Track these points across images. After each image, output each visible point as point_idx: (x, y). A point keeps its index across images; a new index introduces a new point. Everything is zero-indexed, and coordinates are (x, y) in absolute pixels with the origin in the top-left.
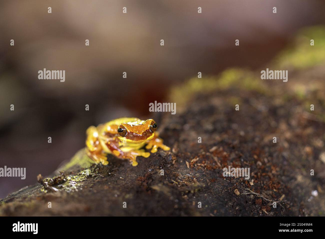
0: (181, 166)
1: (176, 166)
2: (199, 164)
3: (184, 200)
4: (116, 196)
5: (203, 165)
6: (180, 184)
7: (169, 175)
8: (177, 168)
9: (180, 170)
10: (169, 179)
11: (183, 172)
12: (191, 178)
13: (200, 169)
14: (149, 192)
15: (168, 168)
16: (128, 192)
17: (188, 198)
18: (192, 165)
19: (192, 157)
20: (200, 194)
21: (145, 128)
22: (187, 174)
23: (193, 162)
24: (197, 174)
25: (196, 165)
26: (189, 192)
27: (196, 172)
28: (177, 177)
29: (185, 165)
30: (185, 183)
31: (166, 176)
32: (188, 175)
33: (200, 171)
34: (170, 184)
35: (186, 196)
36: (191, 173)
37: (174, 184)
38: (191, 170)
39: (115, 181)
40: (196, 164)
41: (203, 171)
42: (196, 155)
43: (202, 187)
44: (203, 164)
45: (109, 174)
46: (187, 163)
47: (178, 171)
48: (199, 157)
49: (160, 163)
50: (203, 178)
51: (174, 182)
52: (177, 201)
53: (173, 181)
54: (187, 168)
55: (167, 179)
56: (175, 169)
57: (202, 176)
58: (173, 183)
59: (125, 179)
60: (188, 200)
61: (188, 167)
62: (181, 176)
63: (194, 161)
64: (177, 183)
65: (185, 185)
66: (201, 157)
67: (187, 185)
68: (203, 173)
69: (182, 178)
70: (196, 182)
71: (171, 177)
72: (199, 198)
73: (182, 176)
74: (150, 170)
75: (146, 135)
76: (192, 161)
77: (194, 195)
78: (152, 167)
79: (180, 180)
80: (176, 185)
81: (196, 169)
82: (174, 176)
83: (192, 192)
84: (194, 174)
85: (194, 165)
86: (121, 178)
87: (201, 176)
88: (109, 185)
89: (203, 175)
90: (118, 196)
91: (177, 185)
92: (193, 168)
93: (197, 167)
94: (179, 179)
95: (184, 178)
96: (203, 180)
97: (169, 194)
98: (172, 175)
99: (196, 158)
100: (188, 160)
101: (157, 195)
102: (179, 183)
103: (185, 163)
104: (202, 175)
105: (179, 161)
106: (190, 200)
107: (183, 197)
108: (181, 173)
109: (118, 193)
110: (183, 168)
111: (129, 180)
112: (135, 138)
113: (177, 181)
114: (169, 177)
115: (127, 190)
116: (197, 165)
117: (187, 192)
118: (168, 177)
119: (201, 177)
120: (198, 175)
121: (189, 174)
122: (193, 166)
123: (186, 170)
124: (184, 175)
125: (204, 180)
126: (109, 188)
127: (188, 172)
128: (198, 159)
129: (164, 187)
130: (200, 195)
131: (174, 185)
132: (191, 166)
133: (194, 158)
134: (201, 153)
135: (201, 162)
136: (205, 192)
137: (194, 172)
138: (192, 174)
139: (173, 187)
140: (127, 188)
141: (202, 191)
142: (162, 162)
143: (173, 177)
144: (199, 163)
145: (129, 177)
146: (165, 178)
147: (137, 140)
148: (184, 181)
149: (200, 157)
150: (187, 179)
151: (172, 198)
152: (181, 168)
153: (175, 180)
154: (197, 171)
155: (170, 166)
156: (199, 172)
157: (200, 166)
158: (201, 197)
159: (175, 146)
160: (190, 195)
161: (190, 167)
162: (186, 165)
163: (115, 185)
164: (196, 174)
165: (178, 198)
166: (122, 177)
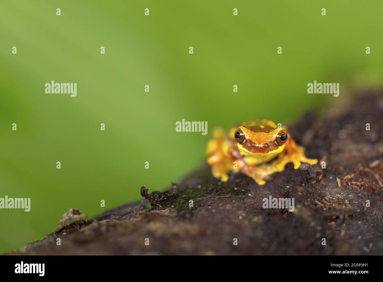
0: (330, 184)
1: (323, 183)
2: (354, 183)
3: (330, 228)
4: (241, 217)
5: (359, 184)
6: (327, 206)
7: (313, 194)
8: (324, 186)
9: (329, 189)
10: (313, 200)
11: (332, 191)
12: (342, 200)
13: (355, 189)
14: (285, 215)
15: (312, 185)
16: (257, 215)
17: (335, 226)
18: (345, 182)
19: (345, 173)
20: (353, 221)
21: (269, 138)
22: (336, 195)
23: (346, 180)
24: (351, 194)
25: (349, 184)
26: (338, 218)
27: (350, 193)
28: (323, 197)
29: (335, 183)
30: (334, 205)
31: (309, 195)
32: (339, 196)
33: (355, 191)
34: (313, 206)
35: (333, 223)
36: (342, 194)
37: (317, 206)
38: (342, 190)
39: (241, 199)
40: (350, 182)
41: (358, 192)
42: (351, 170)
43: (355, 212)
44: (359, 182)
45: (236, 189)
46: (338, 180)
47: (325, 190)
48: (354, 172)
49: (302, 178)
50: (358, 200)
51: (319, 203)
52: (319, 228)
53: (317, 202)
54: (337, 186)
55: (309, 200)
56: (321, 188)
57: (357, 198)
58: (317, 204)
59: (255, 196)
60: (336, 228)
61: (339, 185)
62: (329, 196)
63: (347, 178)
64: (322, 205)
65: (332, 208)
66: (358, 173)
67: (336, 208)
68: (359, 195)
69: (329, 199)
70: (348, 205)
71: (315, 197)
72: (350, 226)
73: (331, 196)
74: (288, 187)
75: (268, 147)
76: (345, 178)
77: (344, 221)
78: (291, 183)
79: (327, 201)
80: (320, 208)
81: (349, 189)
82: (319, 195)
83: (341, 217)
84: (347, 195)
85: (347, 183)
86: (250, 195)
87: (355, 197)
88: (234, 203)
89: (359, 197)
90: (244, 218)
91: (323, 208)
92: (345, 187)
93: (352, 186)
94: (325, 200)
95: (333, 200)
96: (357, 204)
97: (310, 219)
98: (317, 195)
99: (351, 175)
100: (339, 176)
101: (294, 220)
102: (325, 205)
103: (336, 179)
104: (357, 196)
105: (327, 177)
106: (338, 228)
107: (329, 224)
108: (330, 193)
109: (244, 215)
110: (332, 187)
111: (260, 198)
112: (253, 149)
113: (322, 203)
114: (313, 197)
115: (256, 211)
116: (352, 184)
117: (334, 217)
118: (311, 196)
119: (355, 199)
120: (352, 196)
121: (340, 194)
122: (346, 185)
123: (336, 189)
124: (332, 196)
125: (359, 202)
126: (233, 207)
127: (338, 192)
128: (353, 175)
129: (304, 209)
130: (353, 223)
131: (319, 207)
132: (343, 184)
133: (347, 174)
134: (358, 168)
135: (357, 180)
136: (358, 219)
137: (347, 192)
138: (344, 194)
139: (316, 210)
140: (257, 209)
141: (355, 217)
142: (305, 176)
143: (318, 198)
144: (355, 181)
145: (261, 195)
146: (307, 198)
147: (255, 152)
148: (331, 203)
149: (356, 174)
150: (336, 201)
151: (313, 224)
152: (330, 186)
153: (321, 201)
154: (350, 191)
155: (315, 183)
156: (353, 193)
157: (356, 185)
158: (353, 225)
159: (324, 158)
160: (339, 222)
161: (341, 185)
162: (337, 183)
163: (241, 204)
164: (349, 194)
165: (321, 225)
166: (252, 194)
